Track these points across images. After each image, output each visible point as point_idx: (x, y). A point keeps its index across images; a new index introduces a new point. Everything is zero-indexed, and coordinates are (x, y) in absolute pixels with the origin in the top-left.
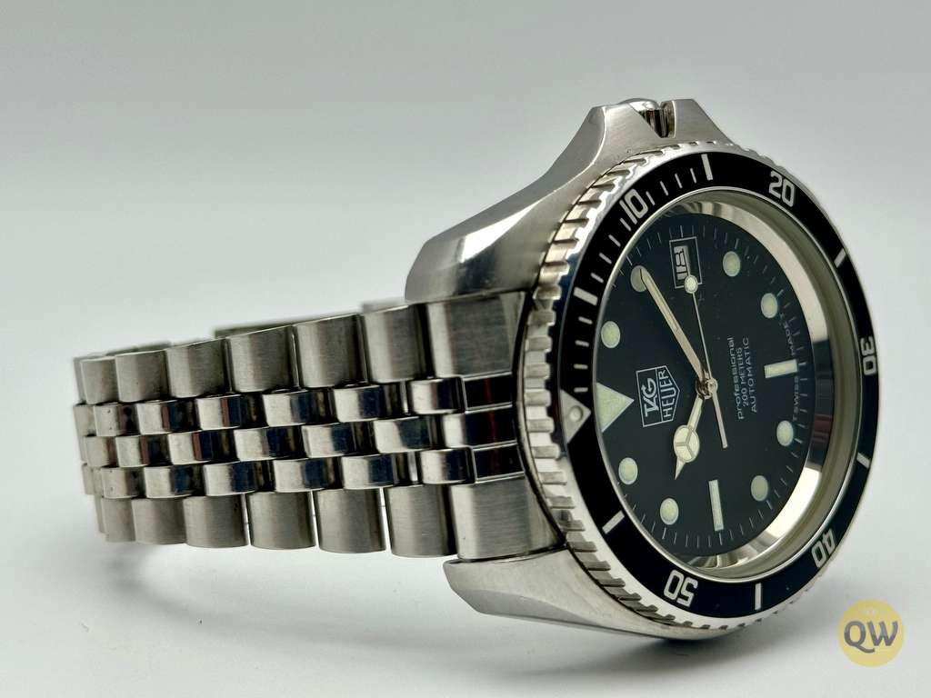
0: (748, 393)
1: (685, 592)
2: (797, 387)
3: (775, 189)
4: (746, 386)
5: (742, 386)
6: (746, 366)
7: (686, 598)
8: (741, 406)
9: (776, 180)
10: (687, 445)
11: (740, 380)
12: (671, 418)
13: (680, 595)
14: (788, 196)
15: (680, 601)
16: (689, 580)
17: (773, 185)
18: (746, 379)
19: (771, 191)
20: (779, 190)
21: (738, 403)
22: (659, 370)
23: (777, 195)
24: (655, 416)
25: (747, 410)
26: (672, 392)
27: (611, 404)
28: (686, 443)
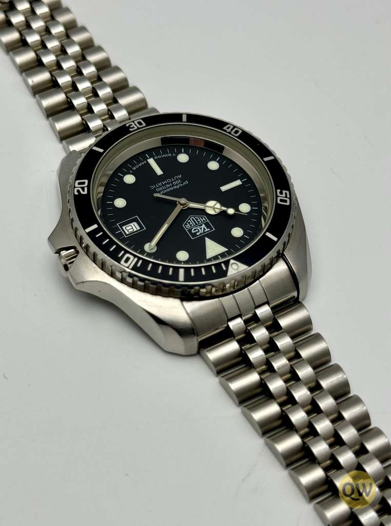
0: (175, 181)
1: (284, 195)
2: (160, 157)
3: (84, 191)
4: (172, 182)
5: (173, 185)
6: (163, 185)
7: (286, 194)
9: (78, 191)
11: (171, 187)
13: (286, 197)
14: (84, 183)
15: (288, 196)
16: (278, 194)
17: (82, 192)
18: (169, 183)
19: (86, 192)
20: (83, 189)
21: (182, 185)
23: (86, 189)
25: (183, 180)
27: (213, 249)
28: (214, 208)
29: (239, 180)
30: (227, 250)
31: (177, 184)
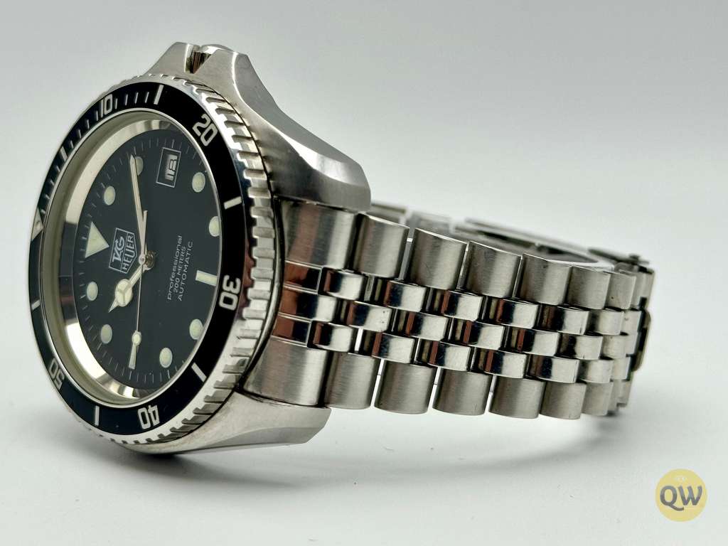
3: (199, 128)
4: (180, 277)
5: (177, 276)
6: (184, 262)
8: (172, 290)
9: (204, 121)
10: (123, 294)
11: (177, 271)
12: (125, 271)
14: (207, 138)
17: (199, 124)
18: (182, 272)
19: (195, 128)
20: (202, 130)
21: (171, 287)
22: (129, 234)
23: (198, 133)
24: (117, 264)
25: (175, 295)
26: (131, 254)
27: (95, 242)
28: (123, 293)
29: (133, 368)
30: (87, 256)
31: (174, 282)
